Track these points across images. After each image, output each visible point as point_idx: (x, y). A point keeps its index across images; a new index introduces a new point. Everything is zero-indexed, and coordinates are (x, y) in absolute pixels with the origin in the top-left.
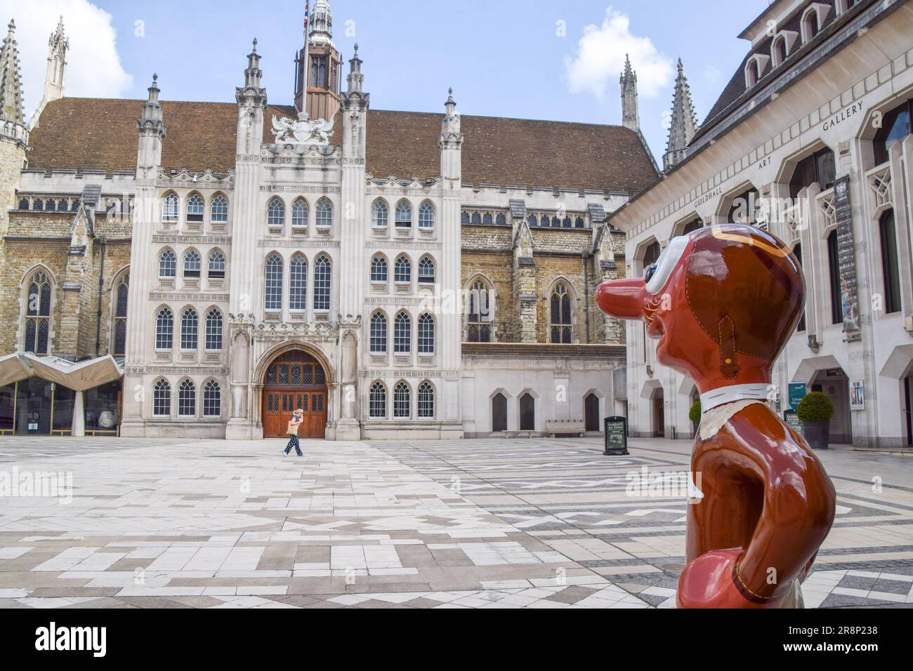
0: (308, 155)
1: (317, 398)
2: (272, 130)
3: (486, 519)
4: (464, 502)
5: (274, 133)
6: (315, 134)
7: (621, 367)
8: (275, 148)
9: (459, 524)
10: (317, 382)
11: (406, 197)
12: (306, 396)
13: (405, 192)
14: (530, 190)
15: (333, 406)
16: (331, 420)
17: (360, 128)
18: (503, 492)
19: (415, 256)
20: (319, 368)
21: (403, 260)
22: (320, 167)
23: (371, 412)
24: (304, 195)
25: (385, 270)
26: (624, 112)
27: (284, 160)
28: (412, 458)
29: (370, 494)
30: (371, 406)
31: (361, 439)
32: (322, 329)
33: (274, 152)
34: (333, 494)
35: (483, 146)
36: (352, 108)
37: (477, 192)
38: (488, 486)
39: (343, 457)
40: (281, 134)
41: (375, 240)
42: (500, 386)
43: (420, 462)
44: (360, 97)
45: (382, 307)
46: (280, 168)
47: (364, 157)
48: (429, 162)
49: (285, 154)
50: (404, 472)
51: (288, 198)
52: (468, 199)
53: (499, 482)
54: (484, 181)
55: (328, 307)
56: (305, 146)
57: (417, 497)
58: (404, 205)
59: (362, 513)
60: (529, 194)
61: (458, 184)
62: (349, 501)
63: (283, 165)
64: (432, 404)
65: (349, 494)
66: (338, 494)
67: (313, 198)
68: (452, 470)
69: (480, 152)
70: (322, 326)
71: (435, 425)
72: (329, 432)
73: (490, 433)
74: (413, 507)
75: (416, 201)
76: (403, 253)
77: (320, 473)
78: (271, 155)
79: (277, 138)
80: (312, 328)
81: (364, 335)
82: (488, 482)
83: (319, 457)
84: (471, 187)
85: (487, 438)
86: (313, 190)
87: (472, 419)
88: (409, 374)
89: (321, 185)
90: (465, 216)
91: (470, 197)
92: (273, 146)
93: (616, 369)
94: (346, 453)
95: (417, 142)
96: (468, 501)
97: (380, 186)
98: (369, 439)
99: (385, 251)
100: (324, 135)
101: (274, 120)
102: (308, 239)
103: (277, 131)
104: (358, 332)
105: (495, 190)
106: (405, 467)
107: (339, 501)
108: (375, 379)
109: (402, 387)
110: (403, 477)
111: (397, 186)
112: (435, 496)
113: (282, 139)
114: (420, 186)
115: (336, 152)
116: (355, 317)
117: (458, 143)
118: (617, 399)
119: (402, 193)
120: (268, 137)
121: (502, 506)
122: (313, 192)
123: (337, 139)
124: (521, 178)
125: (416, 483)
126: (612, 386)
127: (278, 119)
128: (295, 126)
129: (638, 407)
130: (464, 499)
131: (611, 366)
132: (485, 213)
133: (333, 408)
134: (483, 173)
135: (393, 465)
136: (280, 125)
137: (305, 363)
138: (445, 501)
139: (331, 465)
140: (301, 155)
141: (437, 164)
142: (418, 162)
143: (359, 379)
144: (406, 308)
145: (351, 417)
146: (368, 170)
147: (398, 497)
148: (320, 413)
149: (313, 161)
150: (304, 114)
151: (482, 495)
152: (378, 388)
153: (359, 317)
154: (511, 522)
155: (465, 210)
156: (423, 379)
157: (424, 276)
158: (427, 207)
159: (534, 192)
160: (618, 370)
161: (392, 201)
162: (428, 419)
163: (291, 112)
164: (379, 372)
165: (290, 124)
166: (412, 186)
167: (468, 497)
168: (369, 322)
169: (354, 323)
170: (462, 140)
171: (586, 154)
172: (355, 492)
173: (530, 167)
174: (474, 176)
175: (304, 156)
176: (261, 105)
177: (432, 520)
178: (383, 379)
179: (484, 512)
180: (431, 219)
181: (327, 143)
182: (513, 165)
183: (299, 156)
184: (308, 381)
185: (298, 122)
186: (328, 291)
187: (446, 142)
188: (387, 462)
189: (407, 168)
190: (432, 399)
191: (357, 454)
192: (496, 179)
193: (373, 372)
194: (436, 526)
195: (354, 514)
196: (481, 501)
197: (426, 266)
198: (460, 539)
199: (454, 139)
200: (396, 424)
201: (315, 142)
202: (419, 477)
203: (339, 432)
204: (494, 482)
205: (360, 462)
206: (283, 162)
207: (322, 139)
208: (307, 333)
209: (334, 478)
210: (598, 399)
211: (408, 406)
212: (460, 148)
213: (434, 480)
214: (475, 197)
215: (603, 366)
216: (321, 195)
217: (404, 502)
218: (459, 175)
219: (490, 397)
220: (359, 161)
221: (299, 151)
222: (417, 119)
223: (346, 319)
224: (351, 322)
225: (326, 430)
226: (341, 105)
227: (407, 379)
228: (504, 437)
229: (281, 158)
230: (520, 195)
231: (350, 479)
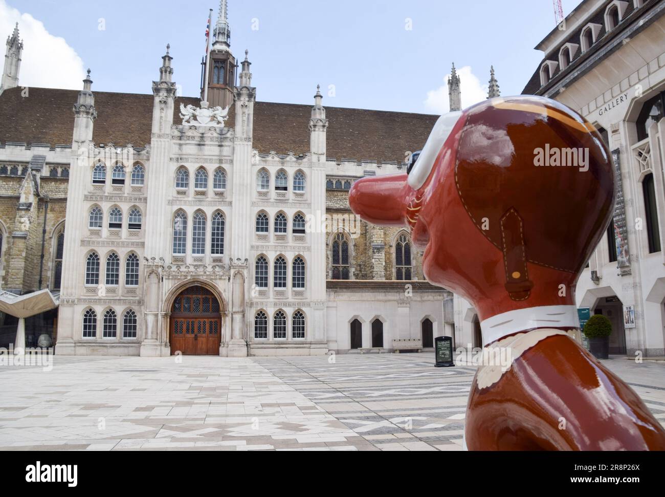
0: (208, 135)
1: (213, 323)
2: (180, 114)
3: (332, 424)
4: (317, 409)
5: (182, 117)
6: (213, 118)
7: (449, 298)
8: (182, 129)
9: (308, 430)
10: (213, 311)
11: (283, 167)
12: (204, 322)
13: (283, 163)
14: (380, 163)
15: (225, 330)
16: (224, 341)
17: (249, 114)
18: (350, 400)
19: (290, 214)
20: (215, 300)
21: (281, 217)
22: (217, 143)
23: (256, 334)
24: (204, 165)
25: (267, 224)
26: (451, 105)
27: (189, 138)
28: (283, 372)
29: (241, 403)
30: (256, 330)
31: (248, 355)
32: (217, 269)
33: (182, 132)
34: (210, 403)
35: (345, 130)
36: (242, 99)
37: (339, 165)
38: (339, 394)
39: (229, 371)
40: (186, 118)
41: (259, 200)
42: (356, 313)
43: (289, 375)
44: (249, 90)
45: (264, 252)
46: (186, 144)
47: (251, 135)
48: (303, 142)
49: (190, 133)
50: (274, 383)
51: (192, 168)
52: (332, 170)
53: (349, 391)
54: (345, 157)
55: (222, 253)
56: (205, 127)
57: (279, 405)
58: (282, 174)
59: (230, 421)
60: (379, 167)
61: (323, 158)
62: (221, 410)
63: (188, 142)
64: (303, 328)
65: (223, 403)
66: (214, 403)
67: (211, 168)
68: (313, 381)
69: (342, 135)
70: (217, 267)
71: (306, 344)
72: (222, 350)
73: (349, 350)
74: (273, 414)
75: (291, 171)
76: (281, 211)
77: (205, 385)
78: (179, 134)
79: (184, 121)
80: (209, 269)
81: (250, 273)
82: (340, 391)
83: (209, 371)
84: (334, 161)
85: (346, 354)
86: (211, 161)
87: (335, 339)
88: (285, 305)
89: (218, 157)
90: (329, 183)
91: (333, 168)
92: (180, 127)
94: (232, 368)
95: (294, 126)
96: (320, 408)
97: (263, 159)
98: (254, 355)
99: (267, 209)
100: (221, 119)
101: (182, 106)
102: (207, 200)
103: (184, 115)
104: (245, 272)
105: (353, 163)
106: (277, 379)
107: (213, 410)
108: (259, 308)
109: (280, 315)
110: (272, 388)
111: (277, 159)
112: (294, 404)
113: (188, 121)
114: (295, 159)
115: (230, 133)
116: (243, 261)
117: (324, 126)
118: (447, 323)
119: (280, 165)
120: (177, 120)
121: (348, 412)
122: (211, 163)
123: (231, 122)
124: (373, 154)
125: (282, 393)
126: (443, 313)
127: (185, 107)
128: (198, 112)
129: (462, 329)
130: (317, 406)
131: (441, 297)
132: (346, 181)
133: (226, 331)
134: (344, 150)
135: (267, 377)
136: (187, 111)
137: (204, 296)
138: (300, 408)
139: (216, 378)
140: (203, 134)
141: (308, 143)
142: (294, 142)
143: (246, 308)
144: (283, 253)
145: (240, 339)
146: (255, 147)
147: (263, 405)
148: (216, 336)
149: (212, 139)
150: (205, 103)
151: (332, 403)
152: (261, 316)
153: (246, 260)
154: (352, 427)
155: (330, 180)
156: (297, 309)
157: (297, 228)
158: (300, 175)
159: (383, 165)
160: (447, 300)
161: (273, 170)
162: (301, 339)
163: (196, 102)
164: (262, 303)
165: (194, 110)
166: (288, 159)
167: (320, 405)
168: (255, 264)
169: (243, 265)
170: (327, 124)
171: (423, 137)
172: (230, 401)
173: (380, 146)
174: (337, 153)
175: (205, 135)
176: (172, 95)
177: (286, 426)
178: (265, 308)
179: (331, 418)
180: (302, 184)
181: (222, 125)
182: (367, 145)
183: (201, 135)
184: (206, 310)
185: (200, 109)
186: (222, 240)
187: (315, 126)
188: (263, 375)
189: (286, 146)
190: (303, 324)
191: (240, 368)
192: (354, 155)
193: (257, 303)
194: (288, 432)
195: (222, 421)
196: (331, 408)
197: (299, 221)
198: (306, 444)
199: (321, 124)
200: (275, 344)
201: (214, 124)
202: (285, 387)
203: (231, 351)
204: (344, 391)
205: (241, 374)
206: (188, 140)
207: (219, 123)
208: (205, 273)
209: (214, 389)
210: (432, 323)
211: (285, 330)
212: (325, 130)
213: (296, 390)
214: (337, 169)
215: (435, 298)
216: (217, 165)
217: (268, 410)
218: (324, 151)
219: (349, 321)
220: (248, 139)
221: (201, 131)
222: (294, 109)
223: (236, 261)
224: (240, 264)
225: (220, 348)
226: (234, 96)
227: (285, 309)
228: (360, 353)
229: (187, 136)
230: (372, 167)
231: (229, 389)
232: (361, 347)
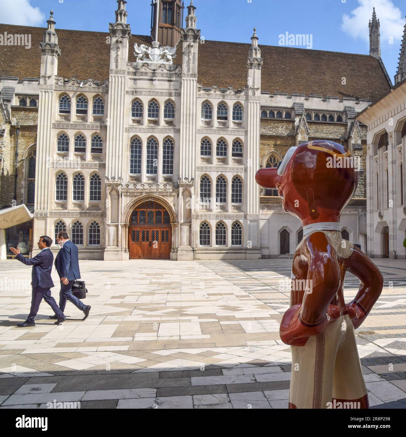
0: (159, 71)
1: (165, 233)
2: (134, 53)
3: (261, 307)
4: (250, 297)
5: (135, 55)
6: (163, 56)
7: (363, 213)
8: (136, 66)
9: (243, 310)
10: (165, 223)
11: (224, 100)
12: (157, 232)
13: (224, 96)
14: (308, 97)
15: (175, 238)
16: (174, 247)
17: (194, 53)
18: (276, 291)
19: (230, 140)
20: (166, 213)
21: (222, 143)
22: (167, 79)
23: (201, 241)
24: (156, 98)
25: (210, 148)
26: (371, 46)
27: (142, 74)
28: (224, 271)
29: (192, 293)
30: (201, 238)
31: (194, 259)
32: (168, 187)
33: (136, 68)
34: (168, 293)
35: (278, 67)
36: (188, 40)
37: (272, 97)
38: (268, 287)
39: (179, 271)
40: (141, 55)
41: (204, 128)
42: (285, 225)
43: (228, 274)
44: (194, 32)
45: (208, 173)
46: (140, 79)
47: (196, 72)
48: (241, 76)
49: (143, 70)
50: (216, 280)
51: (145, 100)
52: (266, 101)
53: (275, 285)
54: (277, 90)
55: (172, 173)
56: (156, 64)
57: (221, 295)
58: (223, 106)
59: (184, 304)
60: (306, 99)
61: (258, 93)
62: (178, 297)
63: (141, 77)
64: (240, 236)
65: (178, 293)
66: (171, 293)
67: (162, 101)
68: (248, 278)
69: (275, 70)
70: (168, 185)
71: (243, 250)
72: (172, 255)
73: (278, 255)
74: (217, 300)
75: (231, 104)
76: (221, 137)
77: (162, 281)
78: (134, 70)
79: (137, 58)
80: (161, 187)
81: (196, 190)
82: (268, 286)
83: (163, 271)
84: (268, 94)
85: (276, 258)
86: (162, 94)
87: (267, 246)
88: (225, 217)
89: (167, 91)
90: (264, 113)
91: (266, 100)
92: (135, 64)
93: (361, 214)
94: (181, 268)
95: (233, 63)
96: (252, 297)
97: (207, 93)
98: (199, 259)
99: (210, 136)
100: (170, 57)
101: (136, 46)
102: (159, 127)
103: (138, 54)
104: (192, 189)
105: (284, 96)
106: (218, 277)
107: (170, 297)
108: (203, 220)
109: (221, 226)
110: (215, 283)
111: (218, 93)
112: (232, 294)
113: (141, 59)
114: (233, 93)
115: (178, 69)
116: (190, 180)
117: (259, 65)
118: (361, 233)
119: (222, 97)
120: (132, 58)
121: (273, 299)
122: (162, 95)
123: (178, 62)
124: (302, 88)
125: (223, 286)
126: (358, 225)
127: (139, 46)
128: (150, 51)
129: (373, 239)
130: (250, 295)
131: (357, 212)
132: (278, 111)
133: (175, 239)
134: (277, 84)
135: (211, 275)
136: (140, 49)
137: (156, 210)
138: (237, 297)
139: (171, 276)
140: (154, 70)
141: (245, 77)
142: (234, 76)
143: (193, 220)
144: (224, 173)
145: (187, 245)
146: (199, 82)
147: (208, 295)
148: (167, 243)
149: (162, 75)
150: (156, 43)
151: (262, 293)
152: (205, 227)
153: (192, 179)
154: (275, 308)
155: (264, 110)
156: (235, 220)
157: (235, 152)
158: (238, 108)
159: (310, 98)
160: (361, 215)
161: (215, 103)
162: (238, 246)
163: (148, 41)
164: (206, 216)
165: (147, 49)
166: (228, 92)
167: (253, 294)
168: (199, 183)
169: (189, 183)
170: (262, 63)
171: (345, 73)
172: (182, 291)
173: (308, 81)
174: (270, 87)
175: (156, 72)
176: (127, 36)
177: (227, 308)
178: (208, 220)
179: (261, 303)
180: (240, 115)
181: (171, 63)
182: (297, 80)
183: (153, 71)
184: (158, 221)
185: (152, 48)
186: (172, 162)
187: (251, 64)
188: (207, 274)
189: (226, 80)
190: (240, 233)
191: (189, 269)
192: (286, 89)
193: (202, 216)
194: (228, 311)
195: (178, 304)
196: (260, 296)
197: (237, 146)
198: (241, 318)
199: (256, 62)
200: (217, 250)
201: (164, 62)
202: (226, 283)
203: (180, 255)
204: (272, 285)
205: (189, 273)
206: (142, 75)
207: (168, 60)
208: (157, 190)
209: (170, 284)
210: (348, 234)
211: (225, 238)
212: (260, 68)
213: (234, 284)
214: (271, 101)
215: (352, 212)
216: (167, 98)
217: (212, 298)
218: (260, 86)
219: (279, 232)
220: (193, 75)
221: (153, 68)
222: (234, 47)
223: (184, 180)
224: (187, 183)
225: (171, 254)
226: (181, 37)
227: (225, 221)
228: (287, 258)
229: (140, 72)
230: (300, 100)
231: (181, 284)
232: (289, 253)
